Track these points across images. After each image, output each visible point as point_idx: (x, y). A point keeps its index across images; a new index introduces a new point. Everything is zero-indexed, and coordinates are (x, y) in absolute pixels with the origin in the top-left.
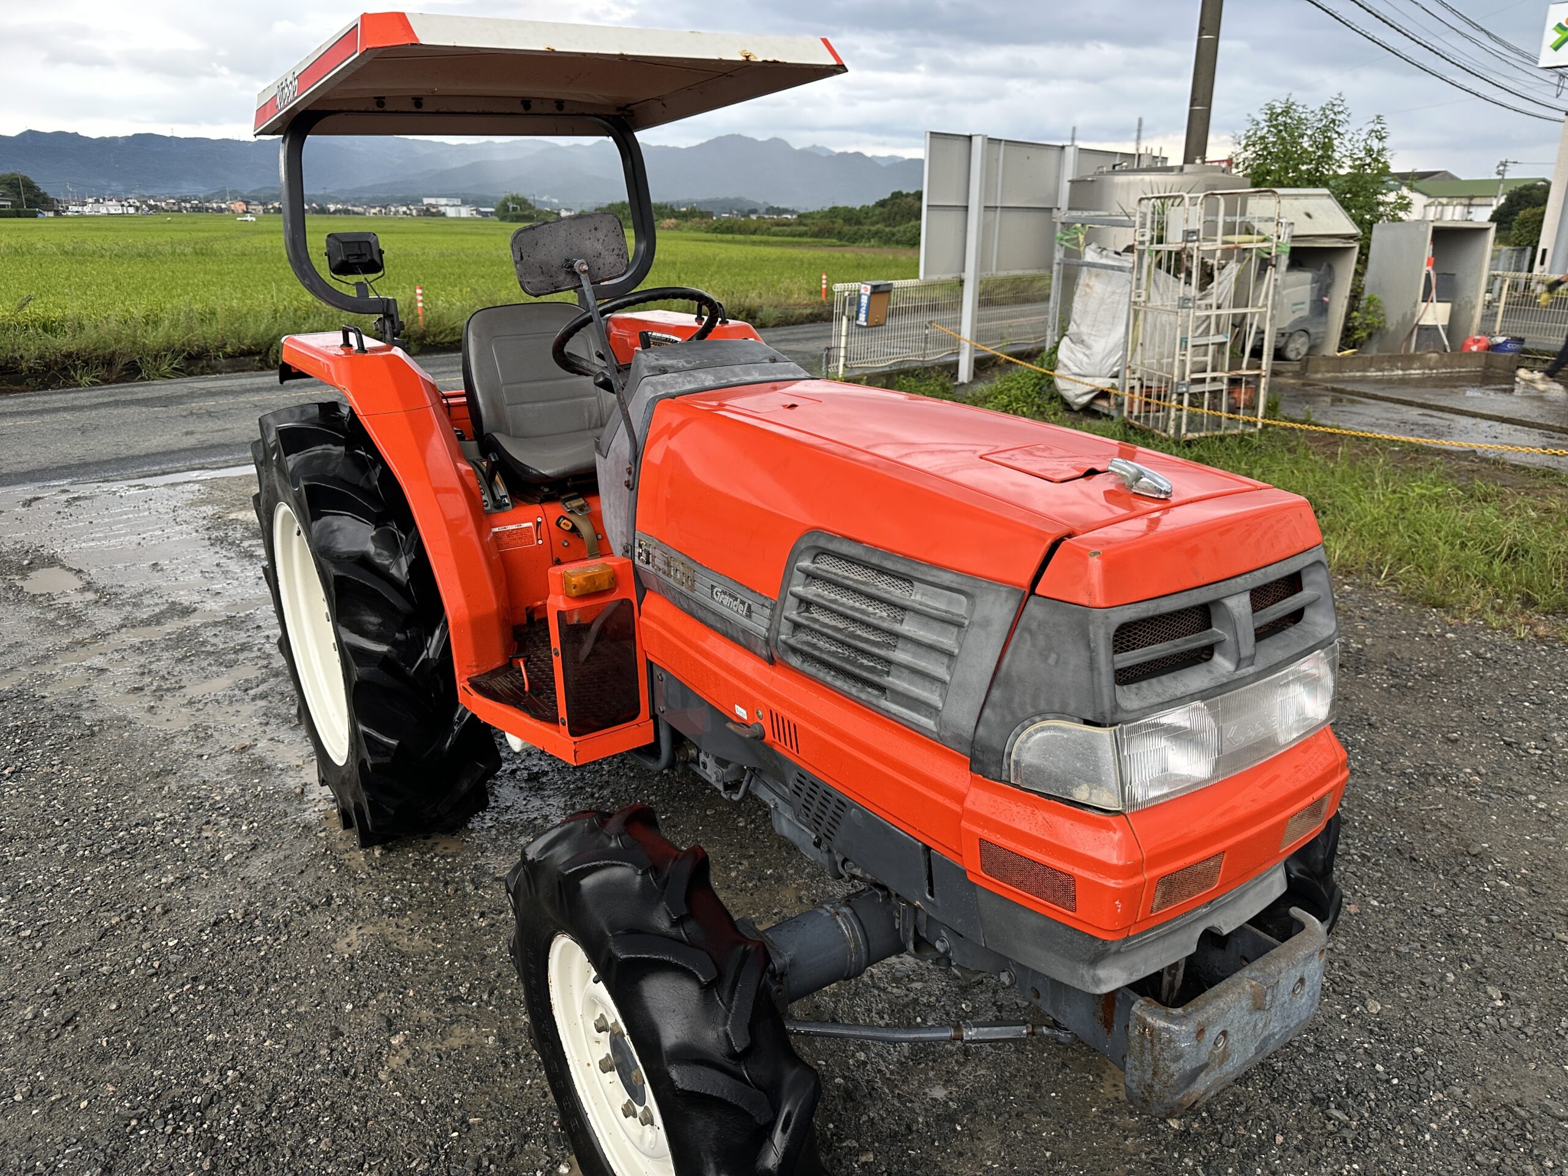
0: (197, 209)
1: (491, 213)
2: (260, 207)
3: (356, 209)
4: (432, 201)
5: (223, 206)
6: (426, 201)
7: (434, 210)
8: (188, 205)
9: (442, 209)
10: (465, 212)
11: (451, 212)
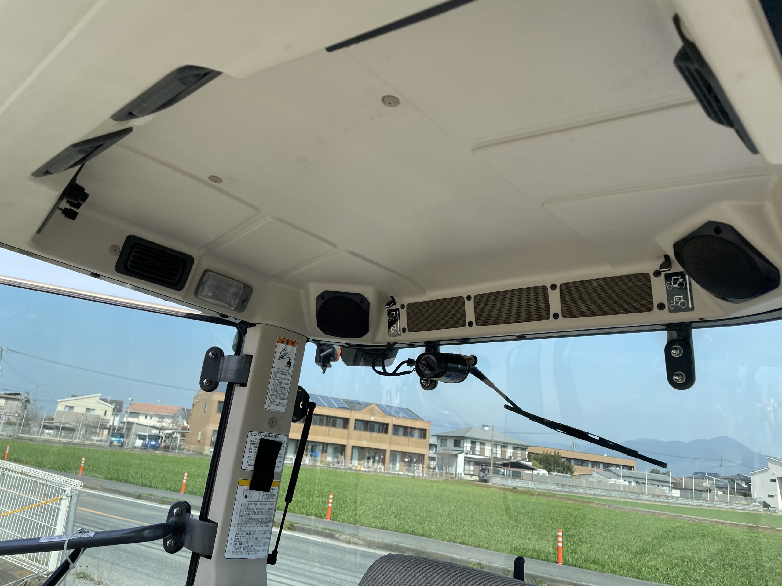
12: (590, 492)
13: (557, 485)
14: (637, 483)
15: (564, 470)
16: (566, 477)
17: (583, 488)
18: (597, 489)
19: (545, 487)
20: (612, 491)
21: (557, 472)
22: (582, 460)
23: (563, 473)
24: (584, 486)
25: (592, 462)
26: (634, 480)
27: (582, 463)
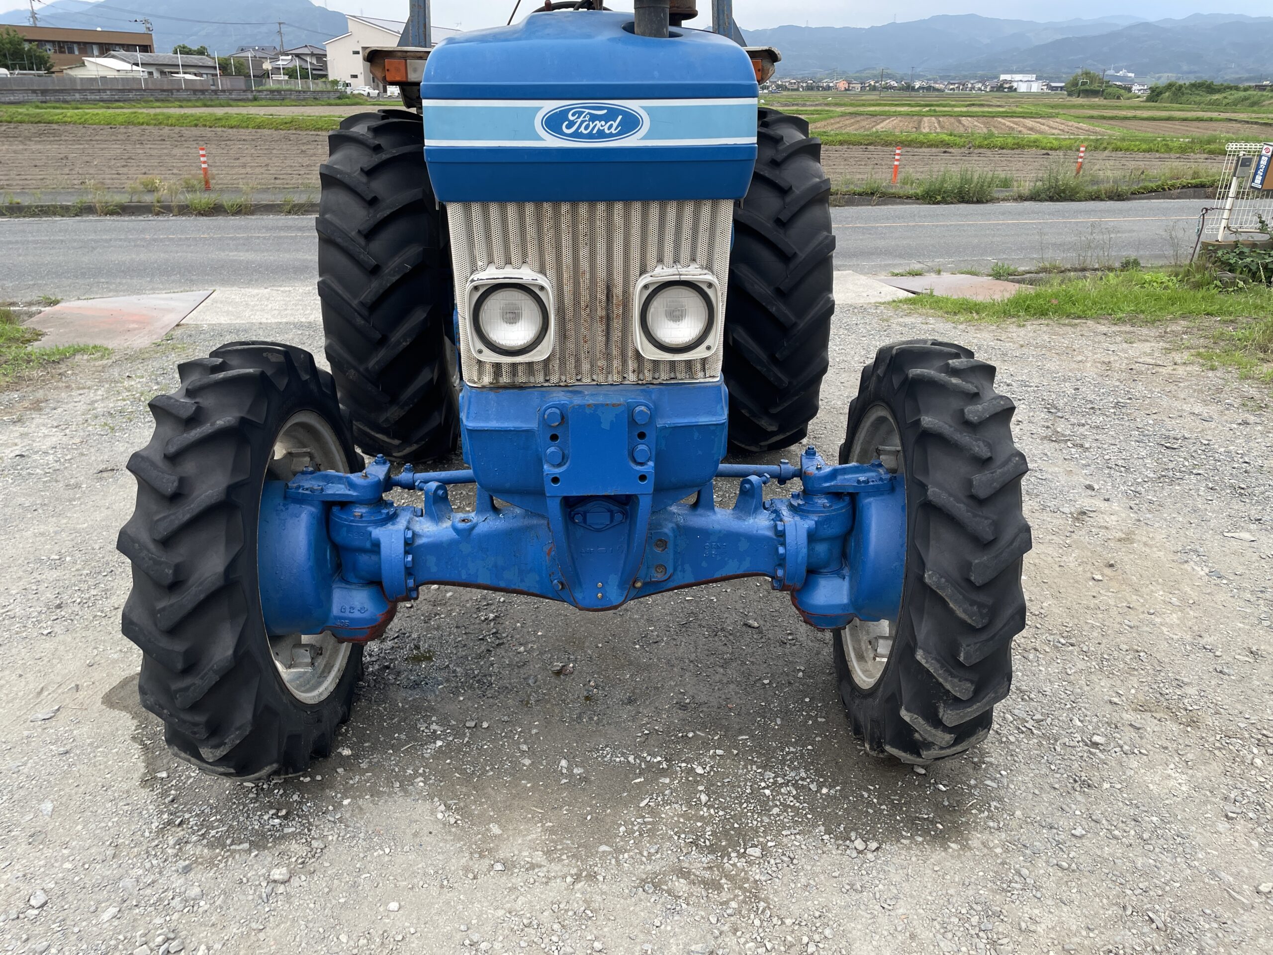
0: (810, 88)
1: (1062, 88)
2: (860, 85)
3: (937, 86)
4: (1007, 77)
5: (831, 85)
6: (1003, 77)
7: (1007, 86)
8: (804, 85)
9: (1015, 85)
10: (1036, 87)
11: (1022, 88)
12: (93, 97)
13: (34, 91)
14: (162, 73)
15: (32, 63)
16: (39, 76)
17: (80, 91)
18: (105, 90)
19: (12, 98)
20: (130, 90)
21: (20, 69)
22: (59, 42)
23: (31, 69)
24: (79, 88)
25: (78, 43)
26: (157, 69)
27: (60, 47)
